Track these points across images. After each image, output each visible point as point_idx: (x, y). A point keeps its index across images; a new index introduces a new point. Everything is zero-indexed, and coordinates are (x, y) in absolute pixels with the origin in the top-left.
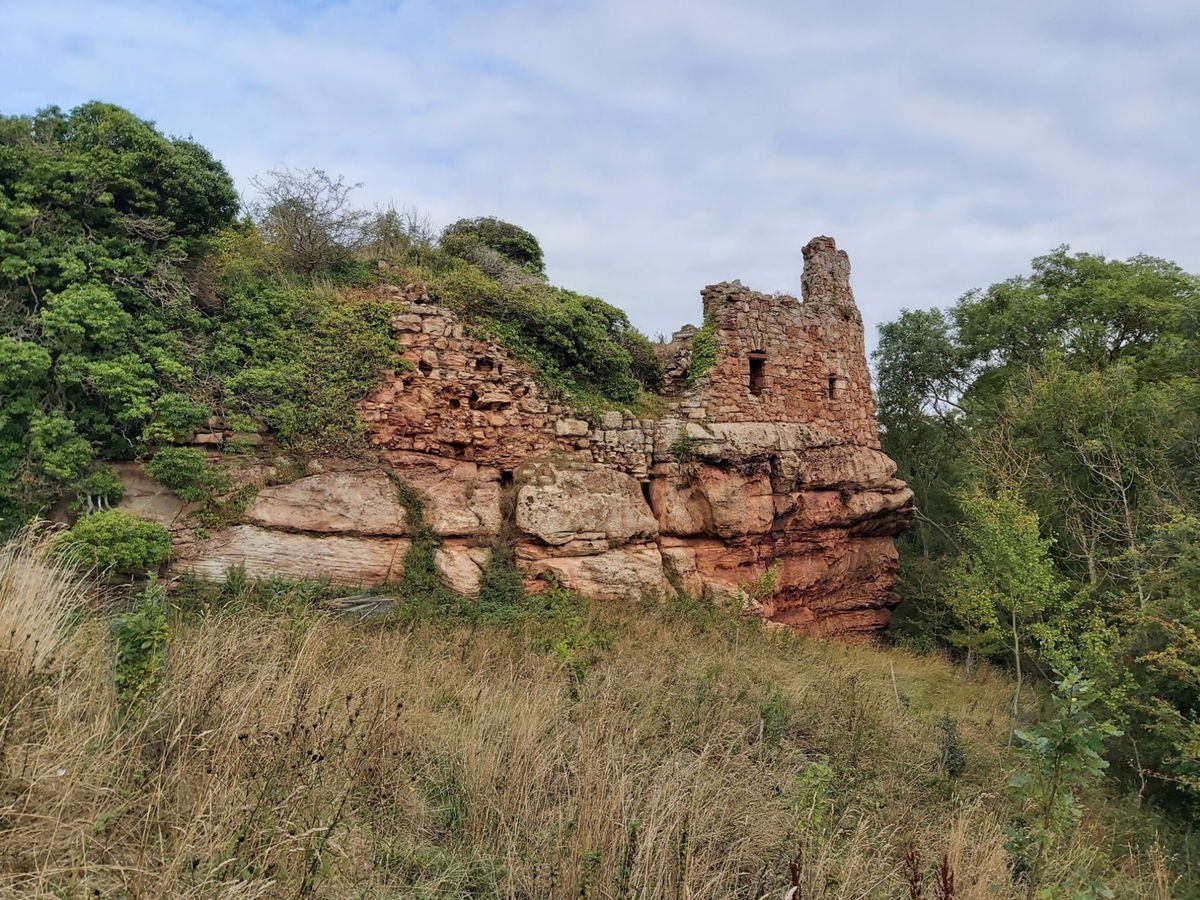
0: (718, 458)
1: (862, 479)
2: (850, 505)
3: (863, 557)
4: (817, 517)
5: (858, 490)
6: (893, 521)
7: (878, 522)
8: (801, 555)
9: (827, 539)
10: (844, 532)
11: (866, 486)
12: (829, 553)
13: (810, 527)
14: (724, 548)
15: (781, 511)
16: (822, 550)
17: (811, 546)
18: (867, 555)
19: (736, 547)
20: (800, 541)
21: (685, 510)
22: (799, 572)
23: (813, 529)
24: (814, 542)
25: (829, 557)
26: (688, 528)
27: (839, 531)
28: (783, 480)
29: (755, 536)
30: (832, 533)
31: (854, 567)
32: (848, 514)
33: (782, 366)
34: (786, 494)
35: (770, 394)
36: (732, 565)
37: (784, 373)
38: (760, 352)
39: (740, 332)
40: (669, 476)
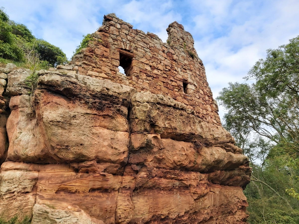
0: (59, 86)
1: (209, 137)
2: (202, 153)
3: (223, 197)
4: (176, 158)
5: (208, 145)
6: (239, 175)
7: (228, 174)
8: (170, 190)
9: (190, 179)
10: (203, 176)
11: (213, 142)
12: (193, 190)
13: (172, 166)
14: (74, 173)
15: (137, 144)
16: (187, 187)
17: (177, 183)
18: (226, 196)
19: (87, 172)
20: (165, 177)
21: (32, 136)
22: (167, 203)
23: (174, 169)
24: (179, 180)
25: (194, 193)
26: (31, 152)
27: (199, 174)
28: (137, 120)
29: (108, 165)
30: (193, 175)
31: (218, 204)
32: (203, 160)
33: (147, 64)
34: (142, 133)
35: (137, 77)
36: (80, 189)
37: (149, 68)
38: (129, 51)
39: (112, 36)
40: (20, 106)
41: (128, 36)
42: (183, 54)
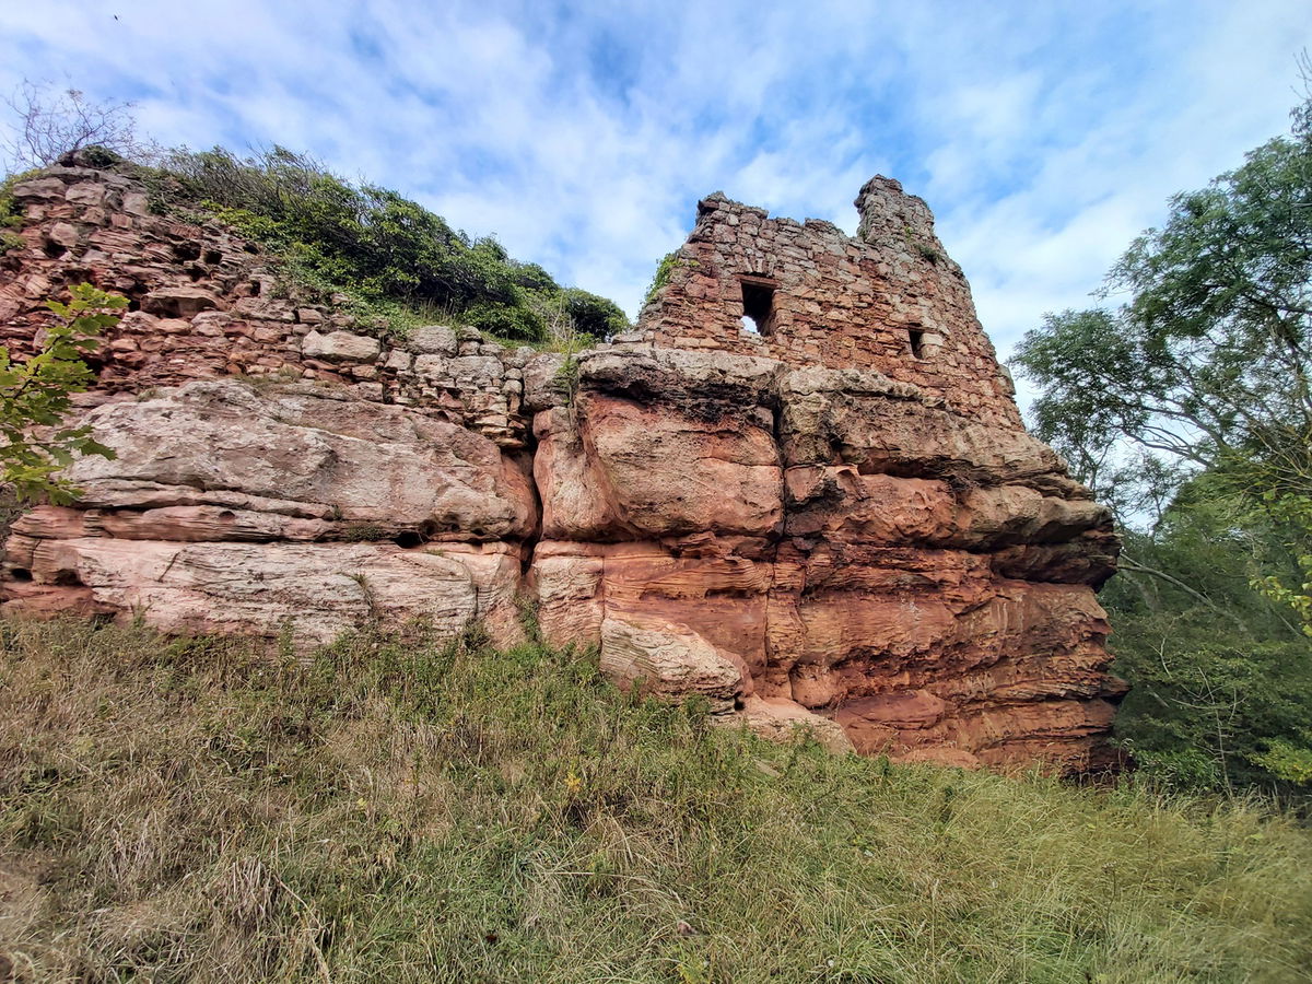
0: (621, 379)
1: (990, 462)
2: (973, 504)
3: (1035, 611)
4: (900, 519)
5: (988, 482)
6: (1082, 555)
7: (1050, 553)
8: (892, 593)
9: (941, 568)
10: (977, 559)
11: (1003, 474)
12: (950, 593)
13: (891, 538)
14: (671, 560)
15: (801, 492)
16: (934, 587)
17: (907, 577)
18: (1043, 609)
19: (697, 556)
20: (876, 565)
21: (581, 488)
22: (885, 622)
23: (898, 544)
24: (911, 570)
25: (953, 601)
26: (585, 518)
27: (965, 555)
28: (796, 437)
29: (740, 539)
30: (950, 557)
31: (1021, 626)
32: (974, 521)
33: (810, 300)
34: (811, 465)
35: (789, 334)
36: (687, 591)
37: (815, 309)
38: (763, 275)
39: (721, 246)
40: (553, 431)
41: (758, 240)
42: (904, 257)
